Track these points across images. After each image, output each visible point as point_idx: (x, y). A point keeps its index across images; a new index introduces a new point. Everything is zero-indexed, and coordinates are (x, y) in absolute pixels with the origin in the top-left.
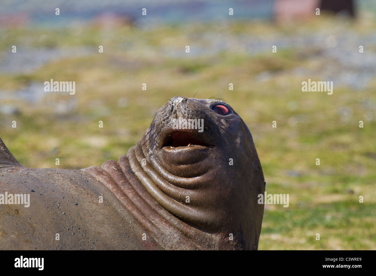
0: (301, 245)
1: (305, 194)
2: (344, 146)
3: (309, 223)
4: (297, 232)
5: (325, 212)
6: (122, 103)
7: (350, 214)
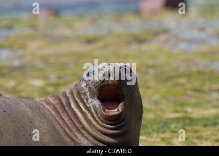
0: (157, 142)
1: (159, 113)
2: (181, 85)
3: (162, 130)
4: (155, 135)
5: (171, 123)
6: (52, 60)
7: (185, 125)
